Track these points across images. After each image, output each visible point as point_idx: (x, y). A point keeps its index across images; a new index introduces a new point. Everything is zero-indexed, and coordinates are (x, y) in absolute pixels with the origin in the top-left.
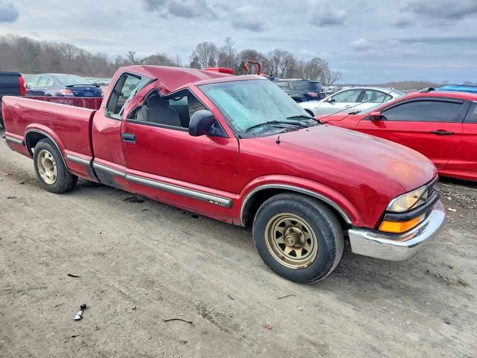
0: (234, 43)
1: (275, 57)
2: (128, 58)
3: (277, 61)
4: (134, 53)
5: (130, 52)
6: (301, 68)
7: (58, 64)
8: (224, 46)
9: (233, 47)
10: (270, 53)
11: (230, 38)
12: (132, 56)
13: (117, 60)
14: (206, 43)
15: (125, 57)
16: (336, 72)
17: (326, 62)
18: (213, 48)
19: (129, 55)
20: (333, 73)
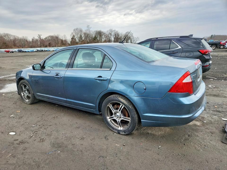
0: (91, 27)
1: (110, 33)
2: (38, 38)
3: (111, 34)
4: (41, 35)
5: (39, 35)
6: (121, 37)
7: (6, 43)
8: (86, 29)
9: (91, 29)
10: (107, 31)
11: (89, 26)
12: (40, 37)
13: (32, 39)
14: (78, 28)
15: (36, 38)
16: (136, 37)
17: (132, 33)
18: (81, 31)
19: (38, 36)
20: (135, 38)
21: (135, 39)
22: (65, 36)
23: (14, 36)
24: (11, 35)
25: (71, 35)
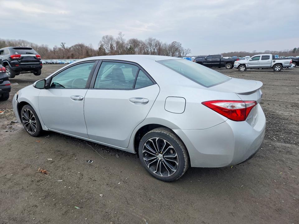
0: (124, 35)
2: (61, 47)
4: (65, 43)
5: (62, 43)
8: (118, 37)
9: (123, 38)
10: (146, 40)
11: (121, 33)
12: (64, 46)
13: (54, 48)
14: (108, 36)
15: (59, 46)
16: (187, 49)
17: (180, 44)
18: (111, 39)
19: (62, 45)
20: (185, 49)
21: (185, 51)
22: (91, 45)
23: (32, 44)
24: (28, 42)
25: (99, 44)
